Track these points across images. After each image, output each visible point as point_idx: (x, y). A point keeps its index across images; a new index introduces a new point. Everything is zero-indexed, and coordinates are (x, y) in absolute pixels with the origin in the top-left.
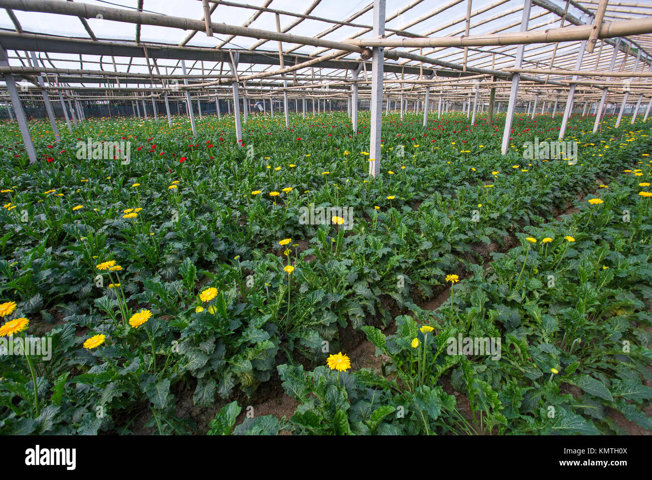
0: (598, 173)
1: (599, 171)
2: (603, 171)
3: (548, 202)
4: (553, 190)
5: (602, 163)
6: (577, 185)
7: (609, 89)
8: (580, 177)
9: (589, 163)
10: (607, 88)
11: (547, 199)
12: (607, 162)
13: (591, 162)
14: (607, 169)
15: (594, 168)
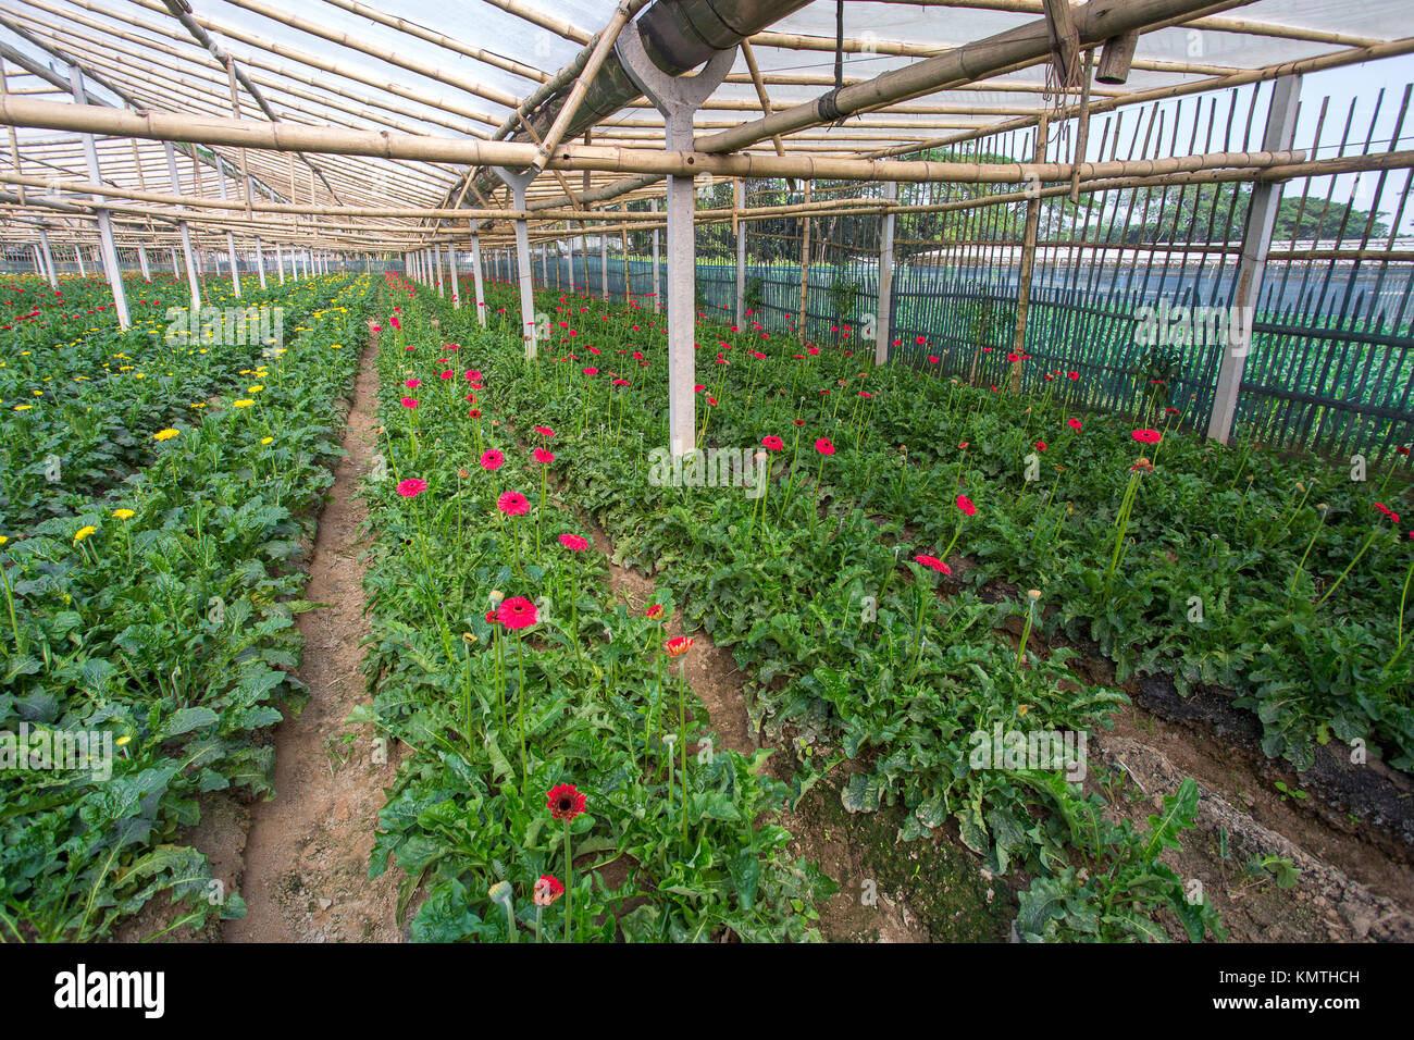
0: (211, 385)
1: (211, 381)
2: (219, 380)
3: (103, 463)
4: (112, 436)
5: (212, 364)
6: (171, 414)
7: (189, 224)
8: (173, 399)
9: (189, 369)
10: (184, 222)
11: (97, 456)
12: (223, 362)
13: (192, 366)
14: (225, 375)
15: (201, 377)
